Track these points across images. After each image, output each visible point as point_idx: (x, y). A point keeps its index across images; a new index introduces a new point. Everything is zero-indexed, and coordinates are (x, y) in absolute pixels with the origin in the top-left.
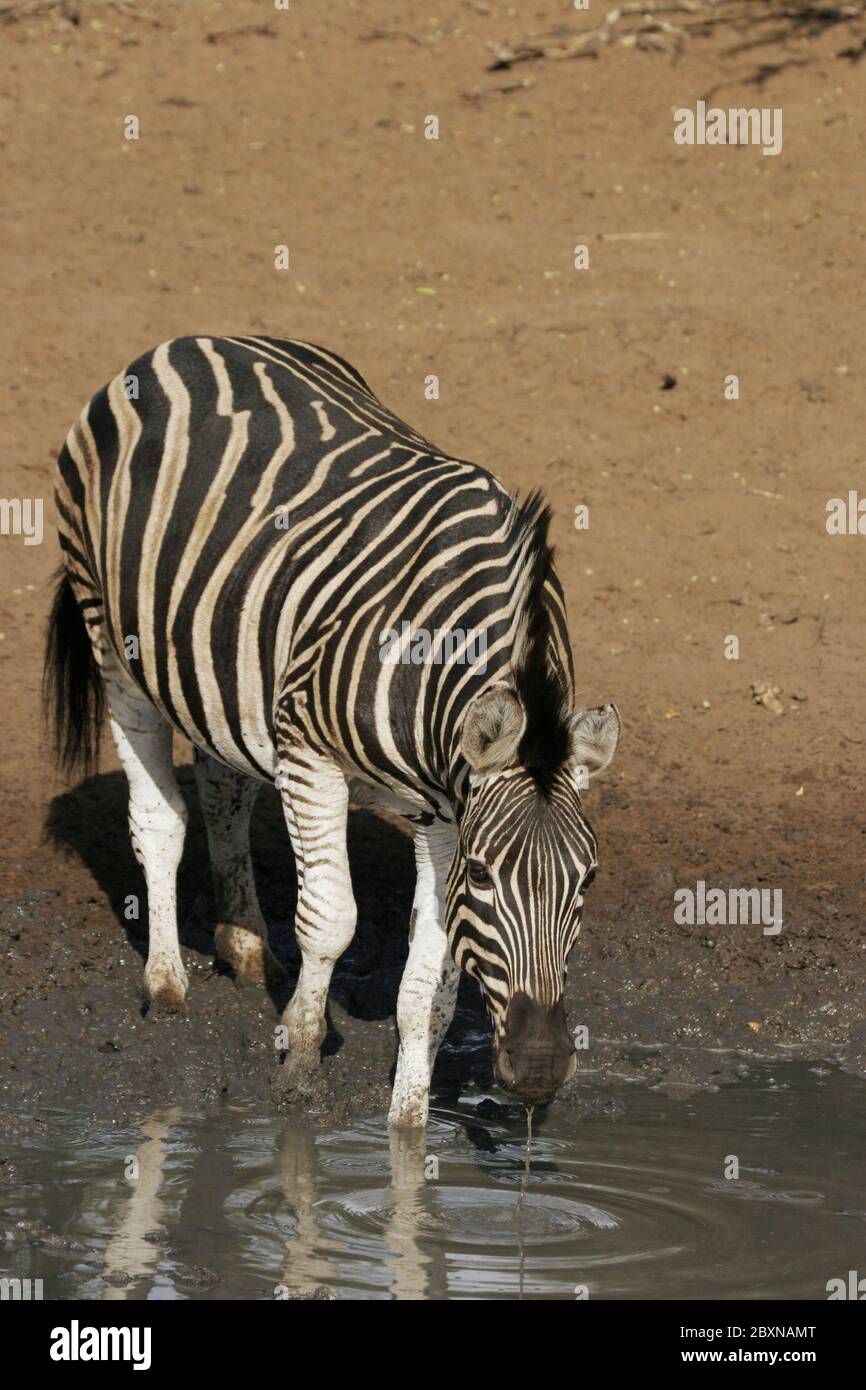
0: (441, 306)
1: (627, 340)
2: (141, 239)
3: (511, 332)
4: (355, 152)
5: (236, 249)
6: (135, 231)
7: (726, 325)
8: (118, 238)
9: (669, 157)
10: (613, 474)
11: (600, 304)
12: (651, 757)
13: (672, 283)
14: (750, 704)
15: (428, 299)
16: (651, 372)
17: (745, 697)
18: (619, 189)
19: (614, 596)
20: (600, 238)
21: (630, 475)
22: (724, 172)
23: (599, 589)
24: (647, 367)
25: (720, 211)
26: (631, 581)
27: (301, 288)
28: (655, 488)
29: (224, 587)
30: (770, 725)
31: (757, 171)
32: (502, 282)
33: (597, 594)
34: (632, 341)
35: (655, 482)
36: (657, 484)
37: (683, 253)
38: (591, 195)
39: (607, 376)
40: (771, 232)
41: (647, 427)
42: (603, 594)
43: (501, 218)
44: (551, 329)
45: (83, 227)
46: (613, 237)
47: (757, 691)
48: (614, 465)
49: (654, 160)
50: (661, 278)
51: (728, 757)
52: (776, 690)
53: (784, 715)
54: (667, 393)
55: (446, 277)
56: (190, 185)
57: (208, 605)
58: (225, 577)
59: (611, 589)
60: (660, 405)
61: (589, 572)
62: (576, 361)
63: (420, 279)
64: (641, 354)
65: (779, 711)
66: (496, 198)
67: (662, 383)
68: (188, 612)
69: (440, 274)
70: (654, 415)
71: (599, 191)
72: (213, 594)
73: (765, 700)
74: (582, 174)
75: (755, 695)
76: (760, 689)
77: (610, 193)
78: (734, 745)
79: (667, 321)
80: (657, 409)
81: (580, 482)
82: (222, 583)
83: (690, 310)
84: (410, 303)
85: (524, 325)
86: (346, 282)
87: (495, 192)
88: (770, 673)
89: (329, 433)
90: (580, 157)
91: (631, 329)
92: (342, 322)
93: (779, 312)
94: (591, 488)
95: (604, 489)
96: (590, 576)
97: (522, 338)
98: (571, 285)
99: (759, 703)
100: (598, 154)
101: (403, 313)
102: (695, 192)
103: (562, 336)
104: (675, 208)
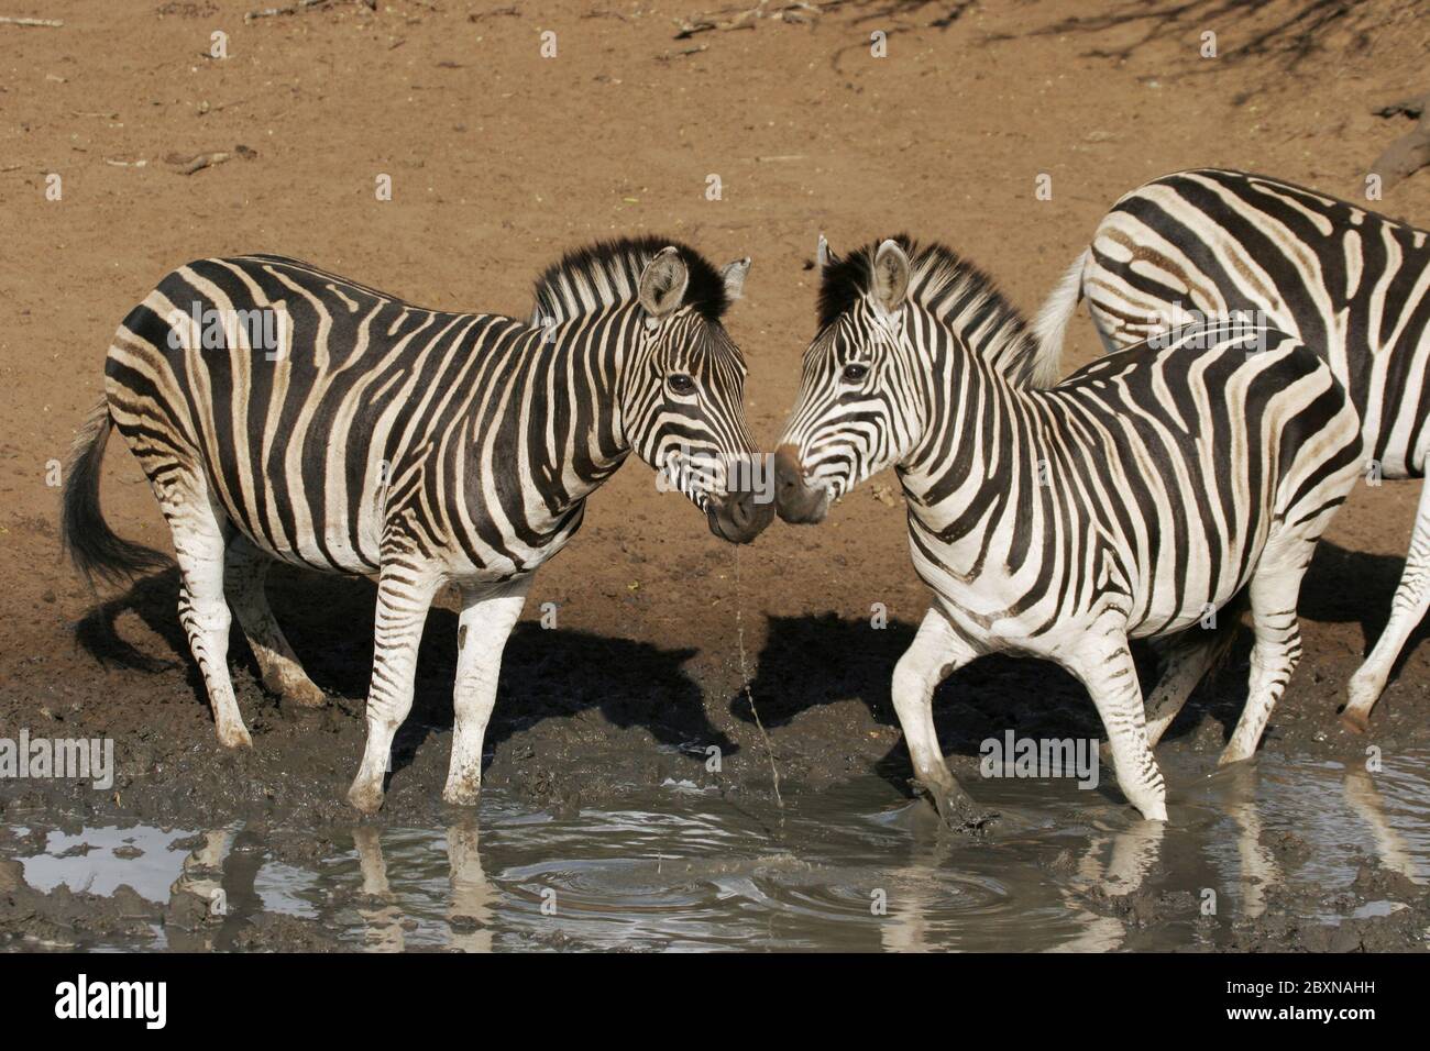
0: (642, 211)
1: (778, 234)
2: (422, 165)
3: (693, 230)
4: (578, 99)
5: (491, 171)
6: (417, 159)
7: (850, 222)
8: (405, 164)
9: (808, 100)
10: (769, 332)
11: (758, 208)
12: (799, 539)
13: (811, 192)
14: (870, 500)
15: (632, 206)
16: (796, 257)
17: (867, 494)
18: (772, 124)
19: (770, 421)
20: (757, 160)
21: (781, 333)
22: (848, 111)
23: (759, 417)
24: (793, 253)
25: (846, 139)
26: (783, 411)
27: (540, 200)
28: (800, 342)
29: (309, 429)
30: (886, 514)
31: (872, 110)
32: (686, 193)
33: (758, 420)
34: (781, 235)
35: (800, 338)
36: (802, 339)
37: (818, 170)
38: (751, 128)
39: (764, 261)
40: (882, 154)
41: (793, 298)
42: (762, 420)
43: (685, 146)
44: (722, 227)
45: (379, 157)
46: (767, 159)
47: (875, 490)
48: (770, 326)
49: (797, 103)
50: (803, 188)
51: (854, 538)
52: (889, 489)
53: (895, 507)
54: (808, 273)
55: (645, 190)
56: (458, 126)
57: (297, 444)
58: (308, 422)
59: (768, 417)
60: (803, 282)
61: (752, 404)
62: (741, 250)
63: (625, 191)
64: (788, 244)
65: (891, 504)
66: (682, 132)
67: (804, 266)
68: (280, 453)
69: (642, 188)
70: (798, 289)
71: (757, 126)
72: (299, 436)
73: (881, 496)
74: (744, 114)
75: (874, 493)
76: (877, 489)
77: (765, 127)
78: (858, 529)
79: (807, 219)
80: (801, 284)
81: (745, 338)
82: (306, 426)
83: (824, 211)
84: (619, 209)
85: (702, 225)
86: (573, 195)
87: (681, 127)
88: (885, 476)
89: (354, 307)
90: (743, 101)
91: (782, 225)
92: (569, 224)
93: (889, 212)
94: (753, 342)
95: (763, 343)
96: (753, 407)
97: (700, 234)
98: (737, 194)
99: (877, 498)
100: (756, 99)
101: (614, 217)
102: (827, 125)
103: (731, 232)
104: (813, 138)
